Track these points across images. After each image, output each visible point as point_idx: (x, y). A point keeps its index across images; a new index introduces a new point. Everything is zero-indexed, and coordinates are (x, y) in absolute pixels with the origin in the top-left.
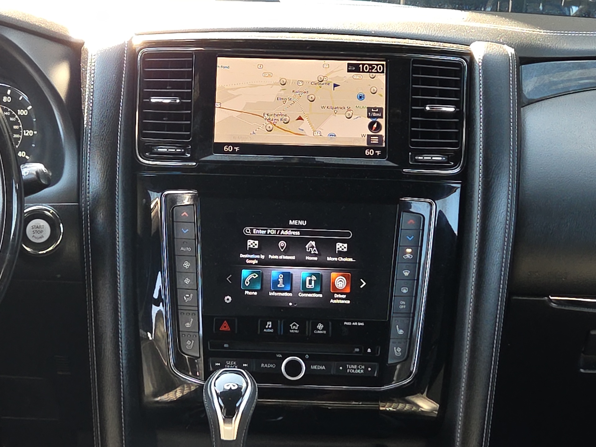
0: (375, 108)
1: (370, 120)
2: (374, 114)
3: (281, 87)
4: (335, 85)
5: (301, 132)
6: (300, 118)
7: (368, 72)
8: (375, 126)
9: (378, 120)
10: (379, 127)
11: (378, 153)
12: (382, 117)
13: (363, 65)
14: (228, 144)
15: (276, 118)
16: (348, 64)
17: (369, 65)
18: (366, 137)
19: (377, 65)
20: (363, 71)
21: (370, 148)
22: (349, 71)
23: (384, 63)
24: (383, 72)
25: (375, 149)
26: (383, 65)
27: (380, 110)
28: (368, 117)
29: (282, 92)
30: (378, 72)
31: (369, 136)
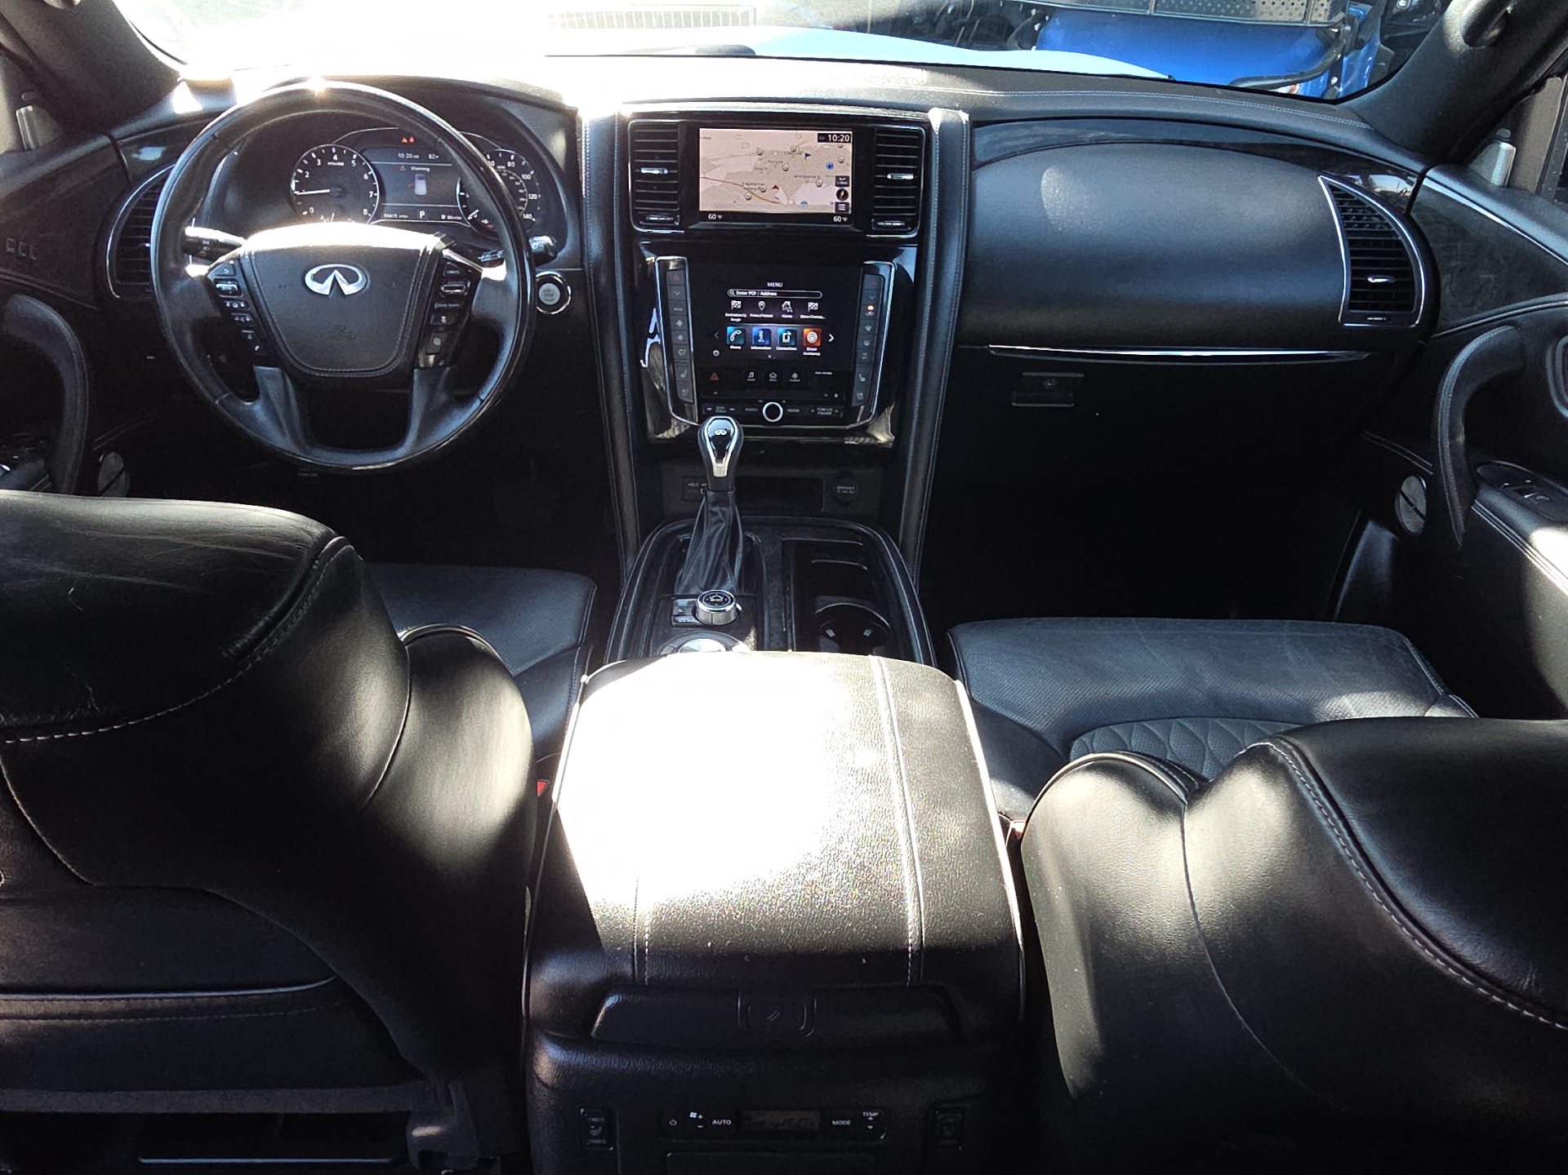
0: (842, 177)
1: (838, 188)
2: (842, 183)
3: (757, 157)
4: (807, 155)
5: (776, 201)
6: (775, 187)
7: (837, 142)
8: (842, 193)
9: (846, 188)
10: (846, 193)
11: (845, 219)
12: (848, 186)
13: (832, 135)
14: (712, 212)
15: (754, 187)
16: (819, 135)
17: (838, 135)
18: (834, 204)
19: (845, 135)
20: (832, 141)
21: (837, 215)
22: (819, 141)
23: (851, 132)
24: (849, 142)
25: (842, 216)
26: (849, 135)
27: (847, 177)
28: (837, 185)
29: (759, 162)
30: (845, 142)
31: (837, 204)
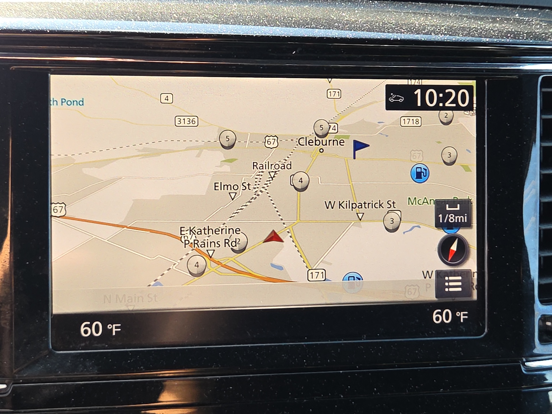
0: (453, 203)
1: (442, 234)
2: (452, 219)
3: (221, 154)
4: (358, 146)
5: (275, 274)
6: (274, 237)
7: (436, 108)
8: (454, 247)
9: (462, 232)
10: (463, 246)
11: (462, 316)
12: (468, 225)
13: (424, 89)
14: (91, 317)
15: (214, 238)
16: (388, 87)
17: (440, 89)
18: (434, 277)
19: (457, 88)
20: (424, 107)
21: (442, 306)
22: (390, 106)
23: (473, 83)
24: (469, 108)
25: (455, 307)
26: (469, 88)
27: (466, 204)
28: (439, 225)
29: (227, 168)
30: (458, 108)
31: (440, 275)
